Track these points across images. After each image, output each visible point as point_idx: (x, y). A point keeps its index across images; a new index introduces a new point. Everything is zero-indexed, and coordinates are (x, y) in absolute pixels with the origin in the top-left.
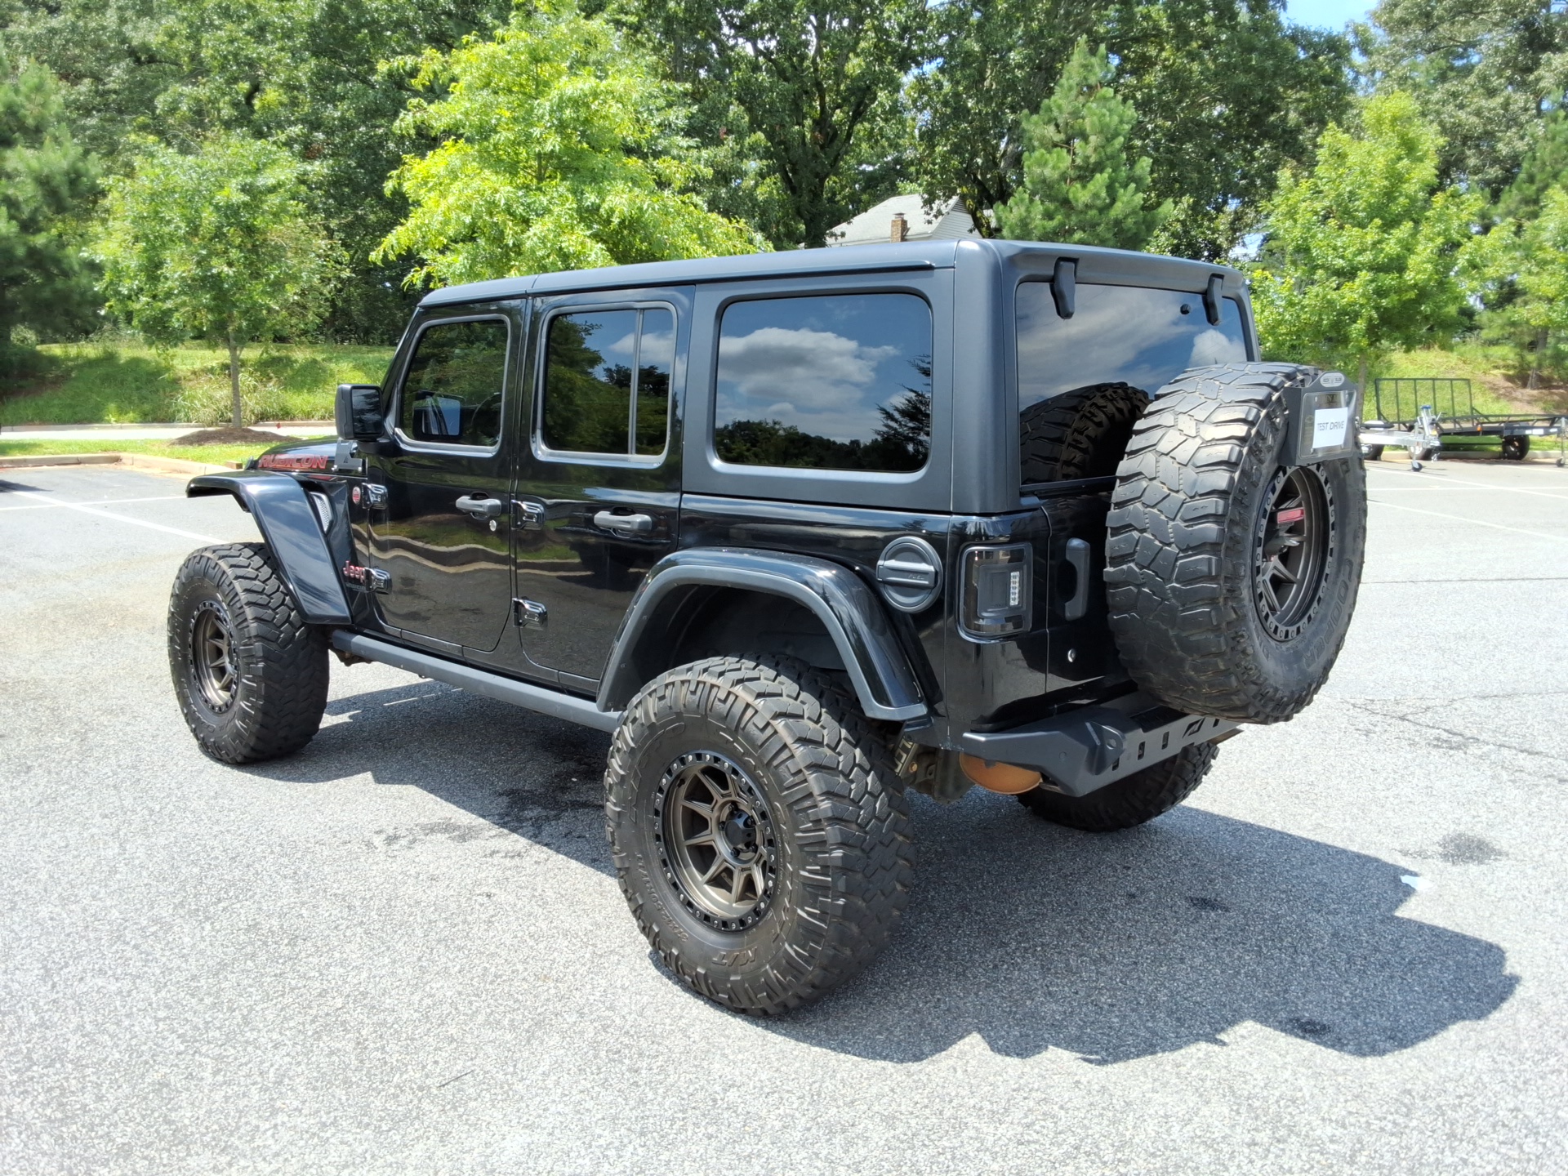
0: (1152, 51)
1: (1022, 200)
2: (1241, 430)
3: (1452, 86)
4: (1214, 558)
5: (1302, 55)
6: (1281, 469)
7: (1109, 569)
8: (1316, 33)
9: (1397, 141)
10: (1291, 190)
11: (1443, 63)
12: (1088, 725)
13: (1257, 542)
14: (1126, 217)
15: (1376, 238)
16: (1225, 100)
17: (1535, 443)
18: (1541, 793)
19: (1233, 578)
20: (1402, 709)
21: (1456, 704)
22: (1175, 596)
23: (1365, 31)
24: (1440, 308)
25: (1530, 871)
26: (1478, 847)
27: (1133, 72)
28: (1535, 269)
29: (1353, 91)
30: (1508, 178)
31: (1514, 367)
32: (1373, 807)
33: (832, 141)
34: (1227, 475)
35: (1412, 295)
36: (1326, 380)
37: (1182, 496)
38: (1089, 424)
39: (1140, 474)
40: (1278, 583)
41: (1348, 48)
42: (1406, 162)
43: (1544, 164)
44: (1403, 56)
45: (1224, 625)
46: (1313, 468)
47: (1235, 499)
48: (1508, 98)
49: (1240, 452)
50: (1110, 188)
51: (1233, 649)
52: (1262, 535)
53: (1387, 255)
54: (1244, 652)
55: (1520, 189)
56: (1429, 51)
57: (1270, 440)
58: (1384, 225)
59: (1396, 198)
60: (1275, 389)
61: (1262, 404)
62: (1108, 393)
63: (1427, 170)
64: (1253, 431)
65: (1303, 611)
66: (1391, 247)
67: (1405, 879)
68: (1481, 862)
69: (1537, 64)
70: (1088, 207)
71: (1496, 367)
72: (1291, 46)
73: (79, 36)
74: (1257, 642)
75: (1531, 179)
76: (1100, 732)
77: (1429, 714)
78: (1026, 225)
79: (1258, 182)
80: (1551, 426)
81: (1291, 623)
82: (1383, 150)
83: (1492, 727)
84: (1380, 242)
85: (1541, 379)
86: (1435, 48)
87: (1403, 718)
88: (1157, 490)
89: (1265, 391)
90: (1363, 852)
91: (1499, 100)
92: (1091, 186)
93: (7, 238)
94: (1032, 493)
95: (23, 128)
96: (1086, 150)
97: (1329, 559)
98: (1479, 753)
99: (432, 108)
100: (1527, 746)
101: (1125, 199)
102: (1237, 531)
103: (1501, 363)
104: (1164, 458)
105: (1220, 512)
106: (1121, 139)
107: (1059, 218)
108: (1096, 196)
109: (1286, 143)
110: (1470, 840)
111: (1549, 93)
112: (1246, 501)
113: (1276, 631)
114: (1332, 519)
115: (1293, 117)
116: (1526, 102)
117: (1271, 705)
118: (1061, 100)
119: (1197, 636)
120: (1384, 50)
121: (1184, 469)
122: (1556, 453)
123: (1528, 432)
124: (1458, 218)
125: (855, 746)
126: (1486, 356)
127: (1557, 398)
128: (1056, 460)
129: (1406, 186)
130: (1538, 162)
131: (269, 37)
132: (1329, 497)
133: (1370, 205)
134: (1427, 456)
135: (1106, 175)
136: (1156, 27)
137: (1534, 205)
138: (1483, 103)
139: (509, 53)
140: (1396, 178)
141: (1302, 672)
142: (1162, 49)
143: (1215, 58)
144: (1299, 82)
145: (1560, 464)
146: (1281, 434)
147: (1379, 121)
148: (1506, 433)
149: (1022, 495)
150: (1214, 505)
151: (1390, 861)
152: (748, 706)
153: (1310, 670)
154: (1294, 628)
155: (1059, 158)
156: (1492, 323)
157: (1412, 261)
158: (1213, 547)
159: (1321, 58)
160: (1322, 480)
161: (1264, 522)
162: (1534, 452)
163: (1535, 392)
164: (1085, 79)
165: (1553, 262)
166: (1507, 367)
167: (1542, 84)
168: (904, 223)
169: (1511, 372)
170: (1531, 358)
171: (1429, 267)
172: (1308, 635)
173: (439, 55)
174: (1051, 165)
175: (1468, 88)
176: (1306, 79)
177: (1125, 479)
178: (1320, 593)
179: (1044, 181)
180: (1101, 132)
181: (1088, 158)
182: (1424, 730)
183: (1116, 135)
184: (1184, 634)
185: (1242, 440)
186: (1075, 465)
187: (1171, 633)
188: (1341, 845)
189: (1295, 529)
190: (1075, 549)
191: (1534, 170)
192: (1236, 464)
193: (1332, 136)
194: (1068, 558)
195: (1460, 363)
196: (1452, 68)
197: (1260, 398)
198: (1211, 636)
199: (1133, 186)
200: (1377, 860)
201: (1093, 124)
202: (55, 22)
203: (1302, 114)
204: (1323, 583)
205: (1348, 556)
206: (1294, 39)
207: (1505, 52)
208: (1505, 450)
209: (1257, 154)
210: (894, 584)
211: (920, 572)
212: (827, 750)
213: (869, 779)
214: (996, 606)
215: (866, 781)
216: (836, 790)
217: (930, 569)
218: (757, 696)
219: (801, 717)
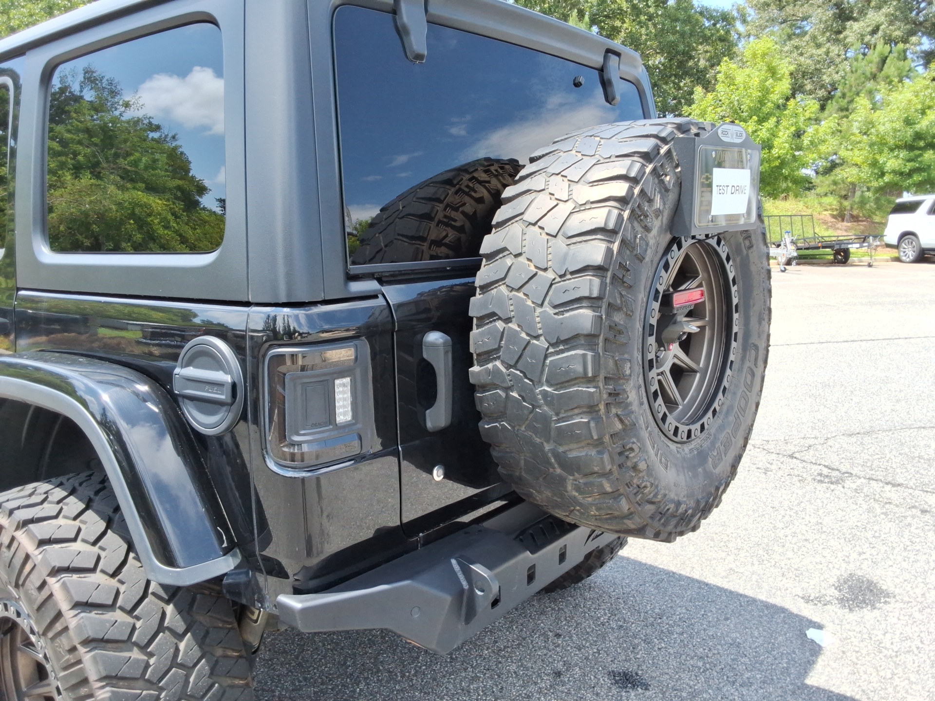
0: (618, 23)
2: (620, 189)
3: (795, 42)
4: (590, 354)
5: (707, 24)
6: (675, 241)
7: (475, 369)
8: (714, 10)
9: (765, 68)
10: (702, 100)
11: (789, 31)
12: (454, 561)
13: (648, 330)
15: (754, 128)
16: (662, 53)
17: (853, 254)
18: (910, 525)
19: (616, 378)
20: (791, 448)
21: (830, 443)
22: (549, 403)
23: (744, 8)
24: (793, 171)
25: (917, 615)
26: (868, 588)
28: (850, 147)
29: (737, 45)
30: (829, 97)
31: (837, 210)
32: (776, 548)
34: (603, 246)
35: (777, 163)
36: (725, 133)
37: (550, 275)
38: (466, 199)
39: (504, 249)
40: (678, 372)
41: (734, 19)
42: (771, 81)
43: (851, 86)
44: (766, 27)
45: (607, 438)
46: (713, 242)
47: (614, 277)
48: (829, 49)
49: (620, 216)
51: (620, 466)
52: (654, 321)
53: (761, 138)
54: (635, 468)
55: (837, 102)
56: (782, 23)
57: (658, 203)
58: (759, 120)
59: (765, 104)
60: (664, 140)
61: (646, 157)
62: (492, 168)
63: (785, 86)
64: (637, 191)
65: (707, 405)
66: (764, 134)
67: (811, 633)
68: (874, 607)
69: (844, 29)
71: (826, 210)
72: (700, 18)
74: (652, 452)
75: (844, 96)
76: (468, 573)
77: (811, 452)
79: (683, 101)
80: (864, 242)
81: (693, 420)
82: (757, 73)
83: (861, 462)
84: (756, 131)
85: (852, 216)
86: (784, 21)
87: (792, 456)
88: (523, 268)
89: (653, 142)
90: (772, 601)
91: (824, 50)
94: (370, 276)
97: (734, 344)
98: (854, 486)
100: (890, 479)
102: (618, 318)
103: (829, 207)
104: (531, 227)
105: (595, 294)
109: (699, 78)
110: (860, 580)
111: (852, 45)
112: (628, 279)
113: (676, 433)
114: (735, 301)
115: (702, 63)
116: (839, 51)
117: (673, 522)
119: (575, 452)
120: (754, 22)
121: (553, 241)
122: (866, 259)
123: (849, 246)
124: (804, 116)
125: (168, 602)
126: (820, 203)
127: (862, 227)
128: (423, 239)
129: (772, 95)
130: (847, 86)
132: (731, 276)
133: (750, 108)
134: (789, 263)
136: (620, 9)
137: (846, 110)
138: (814, 51)
140: (766, 92)
141: (708, 475)
142: (624, 22)
143: (655, 25)
144: (706, 39)
145: (870, 265)
146: (672, 197)
147: (754, 56)
148: (837, 247)
149: (352, 278)
150: (589, 285)
151: (795, 611)
152: (27, 557)
153: (717, 471)
154: (698, 426)
156: (823, 183)
157: (776, 142)
158: (590, 339)
159: (718, 26)
160: (724, 256)
161: (656, 305)
162: (853, 259)
163: (849, 224)
165: (860, 142)
166: (832, 209)
167: (848, 40)
169: (835, 213)
170: (846, 203)
171: (787, 145)
172: (713, 431)
175: (805, 44)
176: (709, 38)
177: (491, 256)
178: (725, 383)
182: (809, 466)
184: (561, 449)
185: (623, 201)
186: (446, 245)
187: (547, 447)
188: (750, 593)
189: (693, 314)
190: (433, 345)
191: (846, 90)
192: (614, 232)
193: (726, 66)
194: (425, 356)
195: (804, 208)
196: (794, 34)
197: (645, 149)
198: (593, 452)
200: (783, 610)
203: (708, 60)
204: (728, 372)
205: (754, 340)
206: (701, 13)
207: (826, 22)
208: (835, 258)
209: (682, 84)
210: (192, 398)
211: (219, 385)
212: (119, 616)
213: (182, 646)
214: (315, 426)
215: (177, 650)
216: (124, 671)
217: (228, 379)
218: (42, 543)
219: (93, 570)
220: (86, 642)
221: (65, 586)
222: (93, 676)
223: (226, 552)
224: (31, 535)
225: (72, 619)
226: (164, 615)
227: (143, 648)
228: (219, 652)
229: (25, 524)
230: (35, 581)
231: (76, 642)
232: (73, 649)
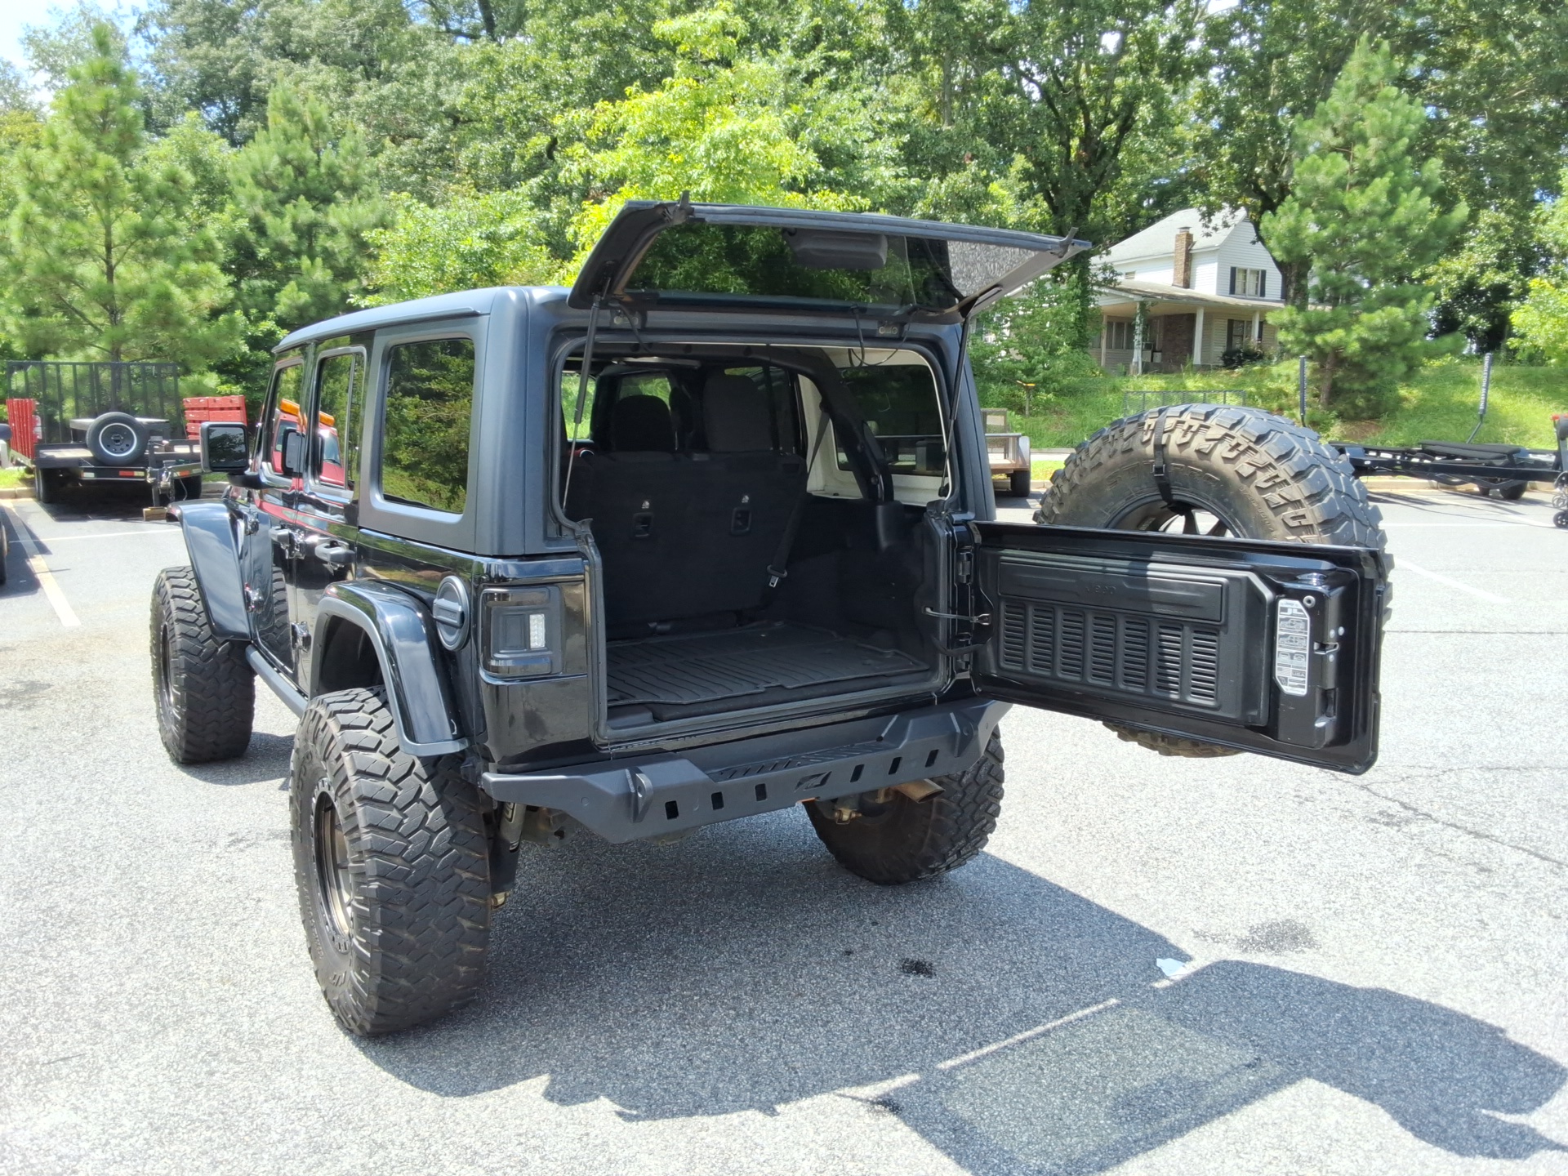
1: (1291, 209)
14: (1410, 223)
27: (1445, 67)
33: (1100, 158)
50: (1393, 195)
70: (1367, 214)
73: (404, 101)
76: (634, 779)
78: (1296, 234)
92: (1369, 191)
93: (324, 286)
95: (341, 186)
96: (1368, 154)
99: (597, 158)
101: (1408, 204)
106: (1406, 140)
107: (1332, 226)
108: (1375, 201)
118: (1339, 101)
131: (554, 94)
135: (1386, 179)
136: (1465, 19)
139: (675, 100)
143: (1528, 48)
152: (333, 738)
155: (1335, 164)
164: (1367, 78)
168: (1189, 237)
173: (610, 106)
174: (1324, 170)
179: (1317, 188)
180: (1382, 133)
181: (1368, 161)
183: (1401, 135)
199: (1418, 189)
201: (1372, 125)
202: (386, 89)
210: (443, 623)
211: (453, 612)
212: (386, 784)
213: (430, 815)
214: (511, 648)
215: (426, 817)
216: (384, 823)
217: (460, 609)
218: (344, 727)
219: (374, 750)
220: (362, 799)
221: (352, 759)
222: (362, 824)
223: (455, 738)
224: (337, 721)
225: (353, 782)
226: (420, 790)
227: (401, 810)
228: (461, 827)
229: (333, 714)
230: (335, 755)
231: (354, 798)
232: (352, 804)
